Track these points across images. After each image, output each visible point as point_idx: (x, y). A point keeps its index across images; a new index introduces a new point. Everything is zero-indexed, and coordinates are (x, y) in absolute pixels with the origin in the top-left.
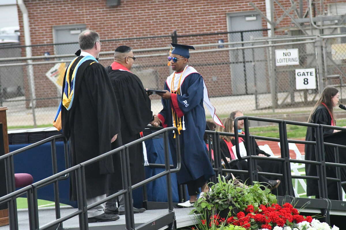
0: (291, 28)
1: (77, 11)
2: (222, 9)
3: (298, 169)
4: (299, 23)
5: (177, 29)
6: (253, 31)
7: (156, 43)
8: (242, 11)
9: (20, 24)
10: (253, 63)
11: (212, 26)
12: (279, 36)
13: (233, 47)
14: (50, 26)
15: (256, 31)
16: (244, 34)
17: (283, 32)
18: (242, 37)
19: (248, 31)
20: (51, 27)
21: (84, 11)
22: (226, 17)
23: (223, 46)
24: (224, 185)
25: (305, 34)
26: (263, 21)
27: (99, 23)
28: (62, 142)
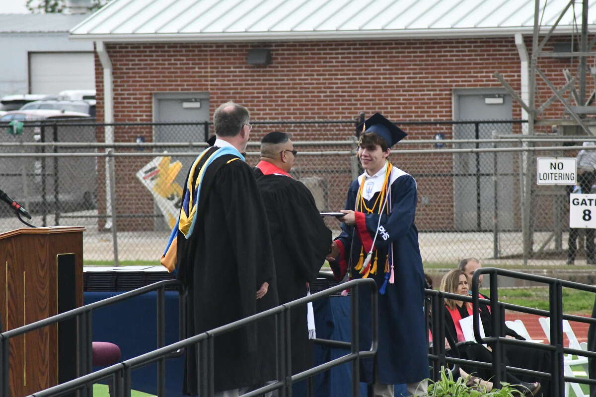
0: (564, 121)
1: (197, 70)
2: (446, 82)
3: (570, 366)
4: (578, 114)
5: (365, 110)
6: (497, 122)
7: (328, 133)
8: (479, 87)
9: (97, 86)
10: (494, 178)
11: (426, 109)
12: (542, 134)
13: (460, 148)
14: (149, 92)
15: (501, 122)
16: (481, 125)
17: (550, 127)
18: (477, 131)
19: (488, 122)
20: (151, 94)
21: (209, 70)
22: (451, 94)
23: (442, 145)
24: (450, 386)
25: (587, 134)
26: (514, 106)
27: (232, 91)
28: (176, 293)
